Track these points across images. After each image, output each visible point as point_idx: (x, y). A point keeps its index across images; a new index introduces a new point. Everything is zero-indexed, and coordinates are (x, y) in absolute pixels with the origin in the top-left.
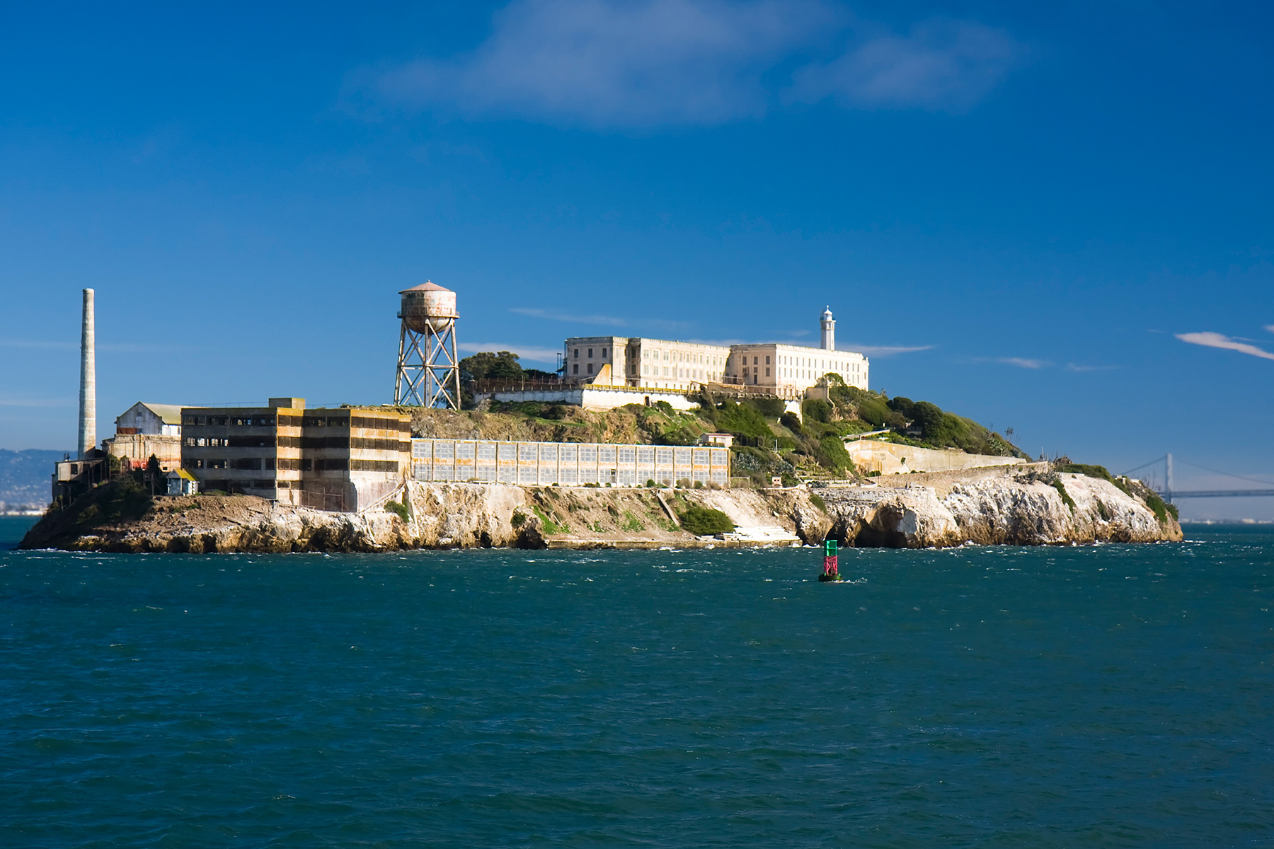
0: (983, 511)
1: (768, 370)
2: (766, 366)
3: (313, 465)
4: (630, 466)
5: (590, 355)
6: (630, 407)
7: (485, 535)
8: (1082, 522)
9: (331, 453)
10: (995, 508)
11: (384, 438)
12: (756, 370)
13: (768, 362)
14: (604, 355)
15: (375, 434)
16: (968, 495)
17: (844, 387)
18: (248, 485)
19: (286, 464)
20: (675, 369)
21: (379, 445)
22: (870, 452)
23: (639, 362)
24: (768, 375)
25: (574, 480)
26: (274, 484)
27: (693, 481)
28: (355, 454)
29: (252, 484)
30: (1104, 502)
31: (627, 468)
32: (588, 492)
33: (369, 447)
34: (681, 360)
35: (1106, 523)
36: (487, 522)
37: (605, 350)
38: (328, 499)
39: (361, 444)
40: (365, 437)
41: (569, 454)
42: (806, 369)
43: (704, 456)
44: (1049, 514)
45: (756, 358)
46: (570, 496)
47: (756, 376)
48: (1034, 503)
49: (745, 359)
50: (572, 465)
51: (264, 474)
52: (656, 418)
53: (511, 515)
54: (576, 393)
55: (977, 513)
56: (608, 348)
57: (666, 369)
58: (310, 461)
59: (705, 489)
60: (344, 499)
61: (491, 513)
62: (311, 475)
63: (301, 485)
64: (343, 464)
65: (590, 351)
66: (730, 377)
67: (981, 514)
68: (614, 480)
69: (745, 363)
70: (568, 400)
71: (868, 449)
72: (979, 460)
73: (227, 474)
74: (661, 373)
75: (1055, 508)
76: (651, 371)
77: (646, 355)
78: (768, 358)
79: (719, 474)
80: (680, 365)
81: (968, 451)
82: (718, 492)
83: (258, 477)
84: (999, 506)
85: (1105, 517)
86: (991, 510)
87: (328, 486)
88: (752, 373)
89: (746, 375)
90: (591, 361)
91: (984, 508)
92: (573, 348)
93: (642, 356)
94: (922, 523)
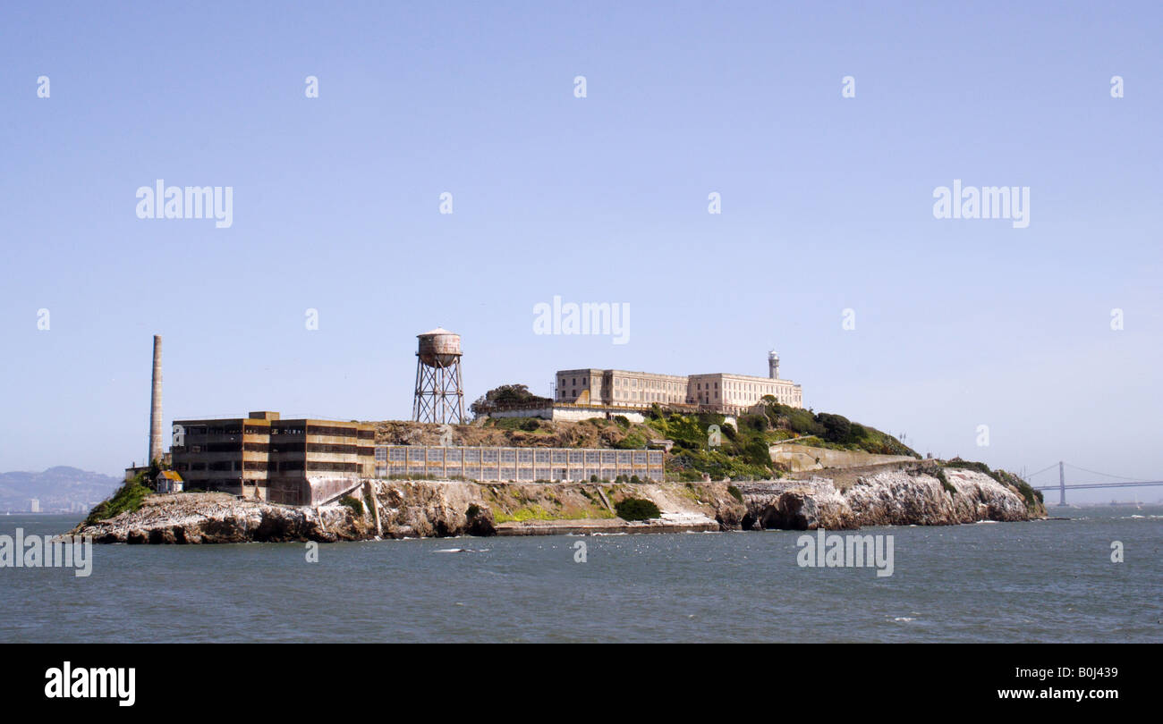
0: (882, 498)
1: (716, 393)
2: (714, 390)
3: (278, 467)
4: (579, 466)
5: (574, 384)
6: (593, 421)
7: (441, 523)
8: (962, 504)
9: (291, 456)
10: (890, 495)
11: (341, 443)
12: (707, 393)
13: (716, 387)
14: (584, 383)
15: (332, 440)
16: (870, 486)
17: (777, 406)
18: (220, 484)
19: (252, 466)
20: (642, 393)
21: (336, 449)
22: (790, 454)
23: (611, 389)
24: (716, 396)
25: (530, 478)
26: (241, 482)
27: (630, 477)
28: (311, 457)
29: (224, 482)
30: (982, 489)
31: (577, 467)
32: (538, 487)
33: (327, 451)
34: (647, 386)
35: (985, 505)
36: (443, 513)
37: (585, 379)
38: (289, 495)
39: (316, 448)
40: (322, 442)
41: (526, 457)
42: (748, 392)
43: (642, 457)
44: (932, 499)
45: (707, 385)
46: (522, 490)
47: (707, 399)
48: (921, 491)
49: (699, 385)
50: (528, 465)
51: (233, 474)
52: (612, 429)
53: (467, 507)
54: (548, 410)
55: (877, 499)
56: (587, 377)
57: (634, 393)
58: (275, 463)
59: (641, 483)
60: (301, 494)
61: (446, 505)
62: (277, 474)
63: (266, 483)
64: (301, 466)
65: (574, 380)
66: (690, 401)
67: (880, 500)
68: (564, 477)
69: (699, 388)
70: (543, 415)
71: (788, 451)
72: (878, 459)
73: (205, 475)
74: (630, 396)
75: (937, 494)
76: (622, 395)
77: (617, 383)
78: (716, 384)
79: (655, 471)
80: (646, 390)
81: (870, 452)
82: (651, 486)
83: (228, 477)
84: (894, 494)
85: (983, 501)
86: (887, 497)
87: (288, 485)
88: (704, 396)
89: (700, 397)
90: (575, 388)
91: (884, 496)
92: (562, 378)
93: (614, 383)
94: (819, 507)
